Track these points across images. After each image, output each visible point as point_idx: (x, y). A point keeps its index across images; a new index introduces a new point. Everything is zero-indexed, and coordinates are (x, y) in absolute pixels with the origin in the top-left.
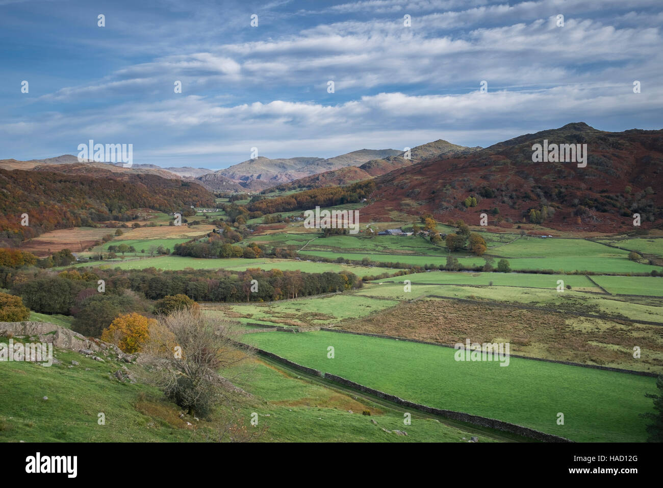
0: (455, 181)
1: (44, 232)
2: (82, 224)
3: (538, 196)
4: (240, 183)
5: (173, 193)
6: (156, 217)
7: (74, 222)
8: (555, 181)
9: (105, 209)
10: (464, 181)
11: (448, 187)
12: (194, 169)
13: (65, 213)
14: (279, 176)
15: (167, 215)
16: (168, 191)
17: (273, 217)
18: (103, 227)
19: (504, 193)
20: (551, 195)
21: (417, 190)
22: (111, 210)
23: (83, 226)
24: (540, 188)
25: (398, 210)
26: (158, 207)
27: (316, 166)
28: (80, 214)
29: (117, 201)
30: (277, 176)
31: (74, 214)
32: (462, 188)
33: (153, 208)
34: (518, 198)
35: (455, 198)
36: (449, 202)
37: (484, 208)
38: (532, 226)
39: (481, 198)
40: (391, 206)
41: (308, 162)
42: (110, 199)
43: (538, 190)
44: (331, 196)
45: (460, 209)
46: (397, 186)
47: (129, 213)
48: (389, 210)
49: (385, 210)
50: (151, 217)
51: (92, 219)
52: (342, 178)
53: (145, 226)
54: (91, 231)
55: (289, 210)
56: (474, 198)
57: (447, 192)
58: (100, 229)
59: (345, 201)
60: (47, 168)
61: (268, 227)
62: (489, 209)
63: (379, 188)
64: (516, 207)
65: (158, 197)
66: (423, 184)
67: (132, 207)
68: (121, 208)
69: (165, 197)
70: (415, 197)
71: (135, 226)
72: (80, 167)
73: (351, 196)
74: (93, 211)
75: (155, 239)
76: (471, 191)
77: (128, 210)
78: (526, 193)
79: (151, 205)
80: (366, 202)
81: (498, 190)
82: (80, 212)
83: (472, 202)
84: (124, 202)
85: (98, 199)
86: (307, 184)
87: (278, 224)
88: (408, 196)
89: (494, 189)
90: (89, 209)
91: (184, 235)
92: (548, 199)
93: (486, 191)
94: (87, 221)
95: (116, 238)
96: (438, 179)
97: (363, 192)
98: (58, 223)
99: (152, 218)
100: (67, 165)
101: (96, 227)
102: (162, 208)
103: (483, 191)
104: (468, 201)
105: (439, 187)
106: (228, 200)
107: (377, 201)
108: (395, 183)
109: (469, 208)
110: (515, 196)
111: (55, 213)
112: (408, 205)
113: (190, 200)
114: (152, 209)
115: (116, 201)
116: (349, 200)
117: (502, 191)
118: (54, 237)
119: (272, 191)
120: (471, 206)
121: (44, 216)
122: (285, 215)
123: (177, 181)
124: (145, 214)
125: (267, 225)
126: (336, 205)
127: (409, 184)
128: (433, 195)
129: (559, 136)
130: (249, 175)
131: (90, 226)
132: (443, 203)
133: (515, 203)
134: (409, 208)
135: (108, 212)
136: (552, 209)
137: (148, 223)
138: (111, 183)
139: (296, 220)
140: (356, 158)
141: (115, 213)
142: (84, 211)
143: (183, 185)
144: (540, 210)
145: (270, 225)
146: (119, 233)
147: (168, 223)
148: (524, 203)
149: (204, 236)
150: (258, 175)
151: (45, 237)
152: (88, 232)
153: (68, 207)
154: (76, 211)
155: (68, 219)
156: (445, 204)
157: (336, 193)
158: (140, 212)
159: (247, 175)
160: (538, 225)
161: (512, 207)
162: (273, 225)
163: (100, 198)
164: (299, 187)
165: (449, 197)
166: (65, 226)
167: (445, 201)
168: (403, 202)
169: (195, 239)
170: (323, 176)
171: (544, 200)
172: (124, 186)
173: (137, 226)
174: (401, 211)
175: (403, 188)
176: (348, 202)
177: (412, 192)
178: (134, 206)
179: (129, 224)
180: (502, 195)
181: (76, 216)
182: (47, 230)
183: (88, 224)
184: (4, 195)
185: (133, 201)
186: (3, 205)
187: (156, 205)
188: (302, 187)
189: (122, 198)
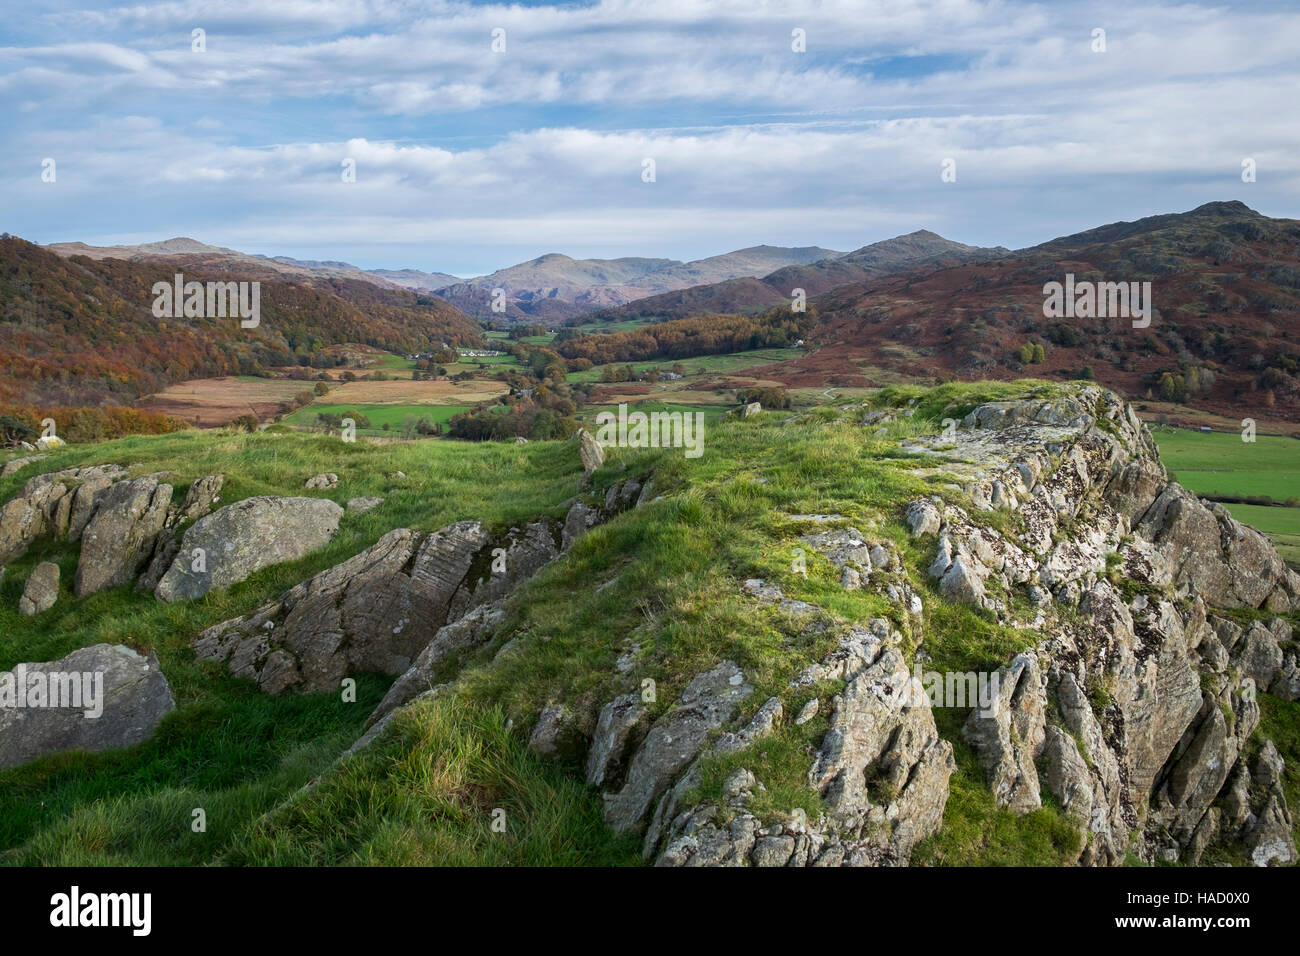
0: (993, 309)
1: (171, 384)
2: (241, 370)
3: (1172, 346)
4: (518, 304)
5: (406, 318)
6: (380, 363)
7: (226, 365)
8: (1205, 317)
9: (282, 342)
10: (1013, 310)
11: (979, 321)
12: (423, 274)
13: (208, 347)
14: (593, 294)
15: (399, 358)
16: (395, 312)
17: (620, 370)
18: (282, 378)
19: (1099, 338)
20: (1199, 345)
21: (913, 325)
22: (294, 346)
23: (243, 374)
24: (1174, 329)
25: (877, 365)
26: (384, 343)
27: (666, 277)
28: (236, 350)
29: (304, 327)
30: (589, 293)
31: (225, 349)
32: (1010, 324)
33: (373, 343)
34: (1130, 348)
35: (997, 344)
36: (986, 351)
37: (1060, 368)
38: (1169, 406)
39: (1052, 347)
40: (861, 357)
41: (649, 268)
42: (291, 323)
43: (1172, 334)
44: (730, 332)
45: (1009, 367)
46: (864, 317)
47: (329, 352)
48: (859, 364)
49: (852, 363)
50: (372, 361)
51: (260, 360)
52: (728, 300)
53: (364, 378)
54: (261, 385)
55: (643, 359)
56: (1039, 346)
57: (981, 331)
58: (278, 382)
59: (760, 344)
60: (154, 260)
61: (613, 389)
62: (1070, 369)
63: (826, 320)
64: (1130, 366)
65: (379, 323)
66: (919, 315)
67: (333, 340)
68: (312, 342)
69: (394, 324)
70: (910, 340)
71: (346, 377)
72: (218, 260)
73: (771, 334)
74: (261, 345)
75: (396, 405)
76: (1029, 330)
77: (325, 346)
78: (1145, 339)
79: (371, 337)
80: (805, 348)
81: (1086, 331)
82: (235, 347)
83: (1035, 353)
84: (317, 329)
85: (268, 322)
86: (659, 310)
87: (630, 384)
88: (893, 337)
89: (1077, 330)
90: (252, 342)
91: (452, 400)
92: (1193, 352)
93: (1063, 333)
94: (251, 365)
95: (318, 399)
96: (951, 305)
97: (795, 327)
98: (197, 366)
99: (374, 363)
100: (192, 256)
101: (268, 377)
102: (392, 345)
103: (1056, 333)
104: (1027, 351)
105: (958, 321)
106: (507, 335)
107: (827, 345)
108: (860, 310)
109: (1030, 366)
110: (1122, 345)
111: (188, 345)
112: (899, 355)
113: (440, 331)
114: (372, 346)
115: (302, 327)
116: (768, 341)
117: (1094, 333)
118: (193, 393)
119: (588, 321)
120: (1032, 362)
121: (168, 352)
122: (640, 367)
123: (404, 294)
124: (359, 356)
125: (611, 386)
126: (741, 351)
127: (891, 315)
128: (949, 337)
129: (1203, 226)
130: (534, 290)
131: (256, 375)
132: (974, 353)
133: (1124, 359)
134: (900, 360)
135: (288, 348)
136: (1207, 373)
137: (372, 373)
138: (293, 292)
139: (668, 379)
140: (746, 264)
141: (302, 351)
142: (242, 343)
143: (419, 303)
144: (1182, 375)
145: (616, 385)
146: (321, 391)
147: (410, 374)
148: (1143, 359)
149: (494, 402)
150: (550, 289)
151: (176, 393)
152: (254, 385)
153: (212, 335)
154: (228, 344)
155: (215, 360)
156: (979, 356)
157: (738, 328)
158: (349, 351)
159: (530, 290)
160: (1180, 405)
161: (1121, 367)
162: (622, 385)
163: (272, 321)
164: (643, 314)
165: (985, 342)
166: (209, 372)
167: (978, 350)
168: (886, 348)
169: (479, 407)
170: (690, 295)
171: (1187, 356)
172: (318, 299)
173: (349, 378)
174: (885, 366)
175: (877, 322)
176: (766, 346)
177: (902, 330)
178: (336, 339)
179: (335, 373)
180: (1095, 342)
181: (230, 355)
182: (177, 379)
183: (253, 372)
184: (90, 307)
185: (334, 328)
186: (90, 326)
187: (379, 339)
188: (649, 315)
189: (313, 321)
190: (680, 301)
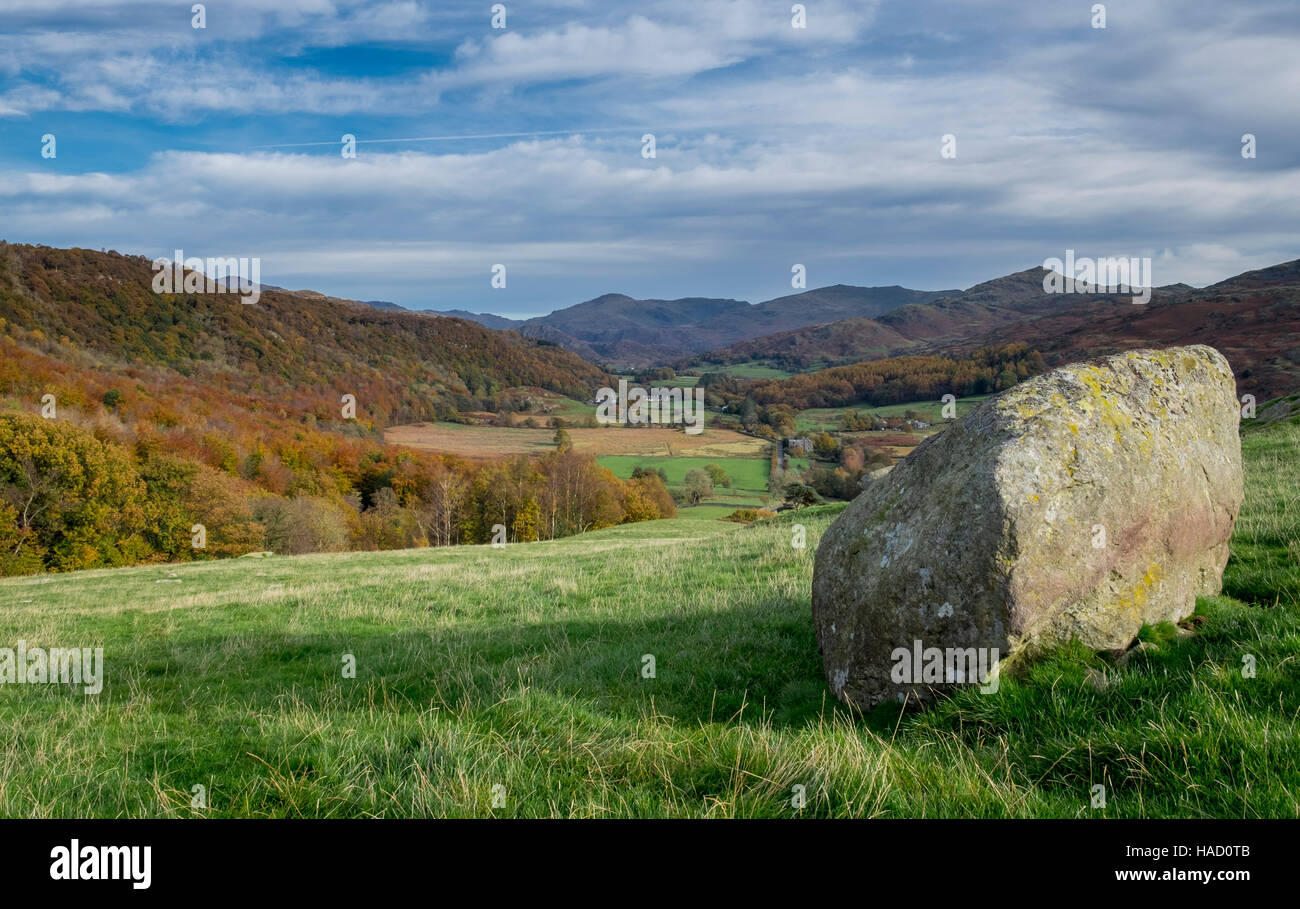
2: (440, 416)
5: (550, 359)
6: (564, 408)
7: (422, 410)
9: (460, 385)
13: (398, 389)
15: (580, 403)
18: (483, 425)
22: (473, 389)
23: (440, 420)
26: (560, 386)
28: (425, 393)
29: (478, 368)
33: (549, 386)
42: (463, 363)
47: (508, 395)
50: (555, 406)
51: (453, 406)
52: (846, 342)
58: (480, 429)
59: (989, 389)
67: (507, 382)
68: (489, 384)
71: (528, 423)
74: (443, 387)
77: (502, 389)
79: (545, 380)
82: (423, 389)
84: (490, 370)
85: (441, 362)
86: (771, 352)
90: (434, 383)
94: (447, 411)
98: (395, 411)
99: (557, 408)
101: (469, 423)
102: (568, 387)
111: (381, 388)
114: (548, 389)
124: (540, 401)
131: (454, 421)
135: (468, 391)
138: (459, 329)
141: (482, 394)
143: (540, 343)
153: (396, 376)
154: (415, 387)
155: (410, 403)
158: (525, 393)
163: (444, 361)
164: (754, 357)
166: (407, 418)
170: (803, 336)
172: (485, 337)
178: (511, 381)
179: (518, 419)
181: (421, 398)
183: (450, 417)
184: (275, 344)
185: (507, 369)
186: (281, 365)
187: (554, 381)
188: (760, 358)
189: (485, 363)
190: (793, 343)
